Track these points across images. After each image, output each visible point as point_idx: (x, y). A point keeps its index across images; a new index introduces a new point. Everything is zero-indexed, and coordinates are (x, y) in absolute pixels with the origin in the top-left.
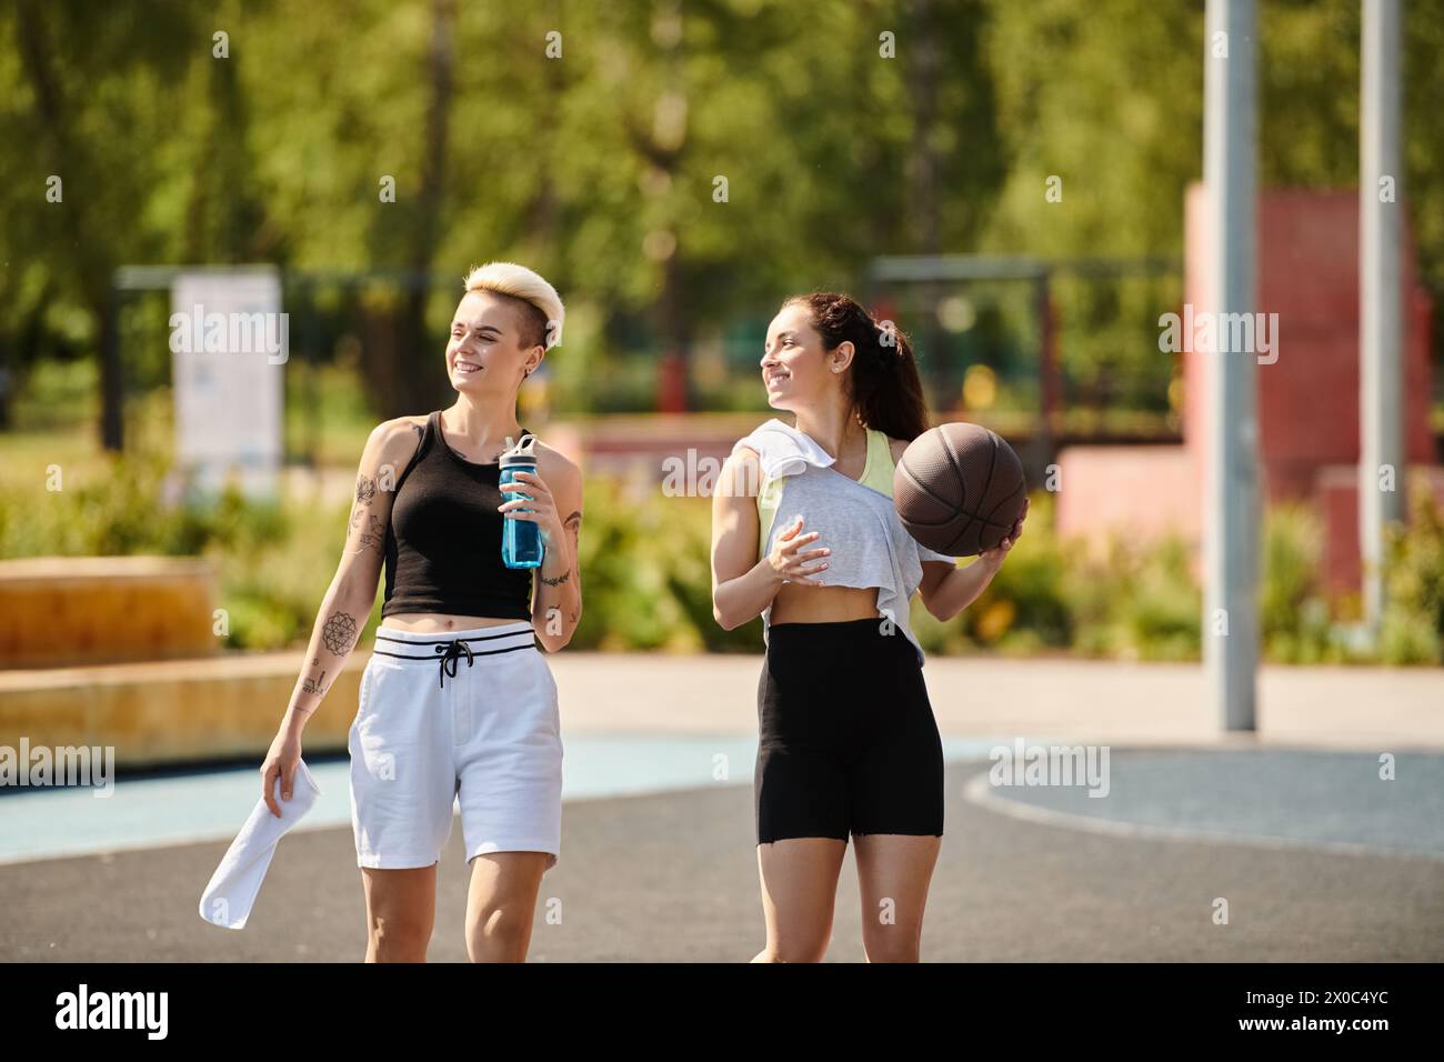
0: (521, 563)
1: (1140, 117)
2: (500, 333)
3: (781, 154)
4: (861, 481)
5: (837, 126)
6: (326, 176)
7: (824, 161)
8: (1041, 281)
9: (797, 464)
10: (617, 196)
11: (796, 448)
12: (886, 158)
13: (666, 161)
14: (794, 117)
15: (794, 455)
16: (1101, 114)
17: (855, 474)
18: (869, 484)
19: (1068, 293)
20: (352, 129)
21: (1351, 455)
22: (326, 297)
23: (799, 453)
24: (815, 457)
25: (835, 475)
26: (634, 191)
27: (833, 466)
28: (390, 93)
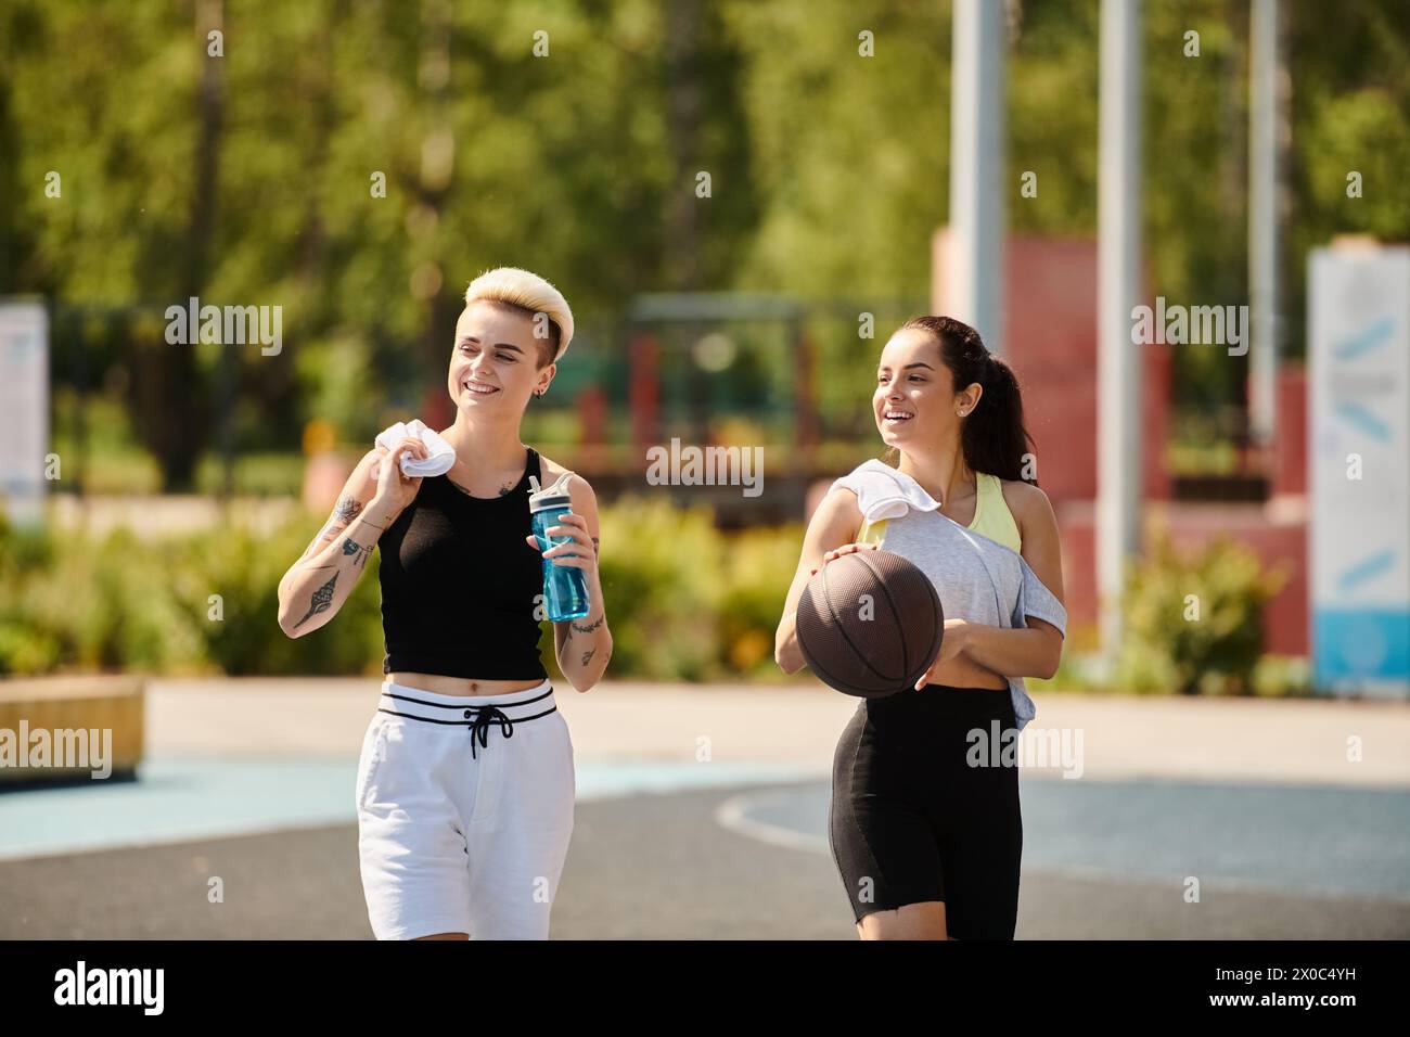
0: (566, 617)
1: (893, 164)
2: (520, 351)
3: (546, 192)
4: (970, 528)
5: (598, 168)
6: (96, 210)
7: (587, 200)
8: (796, 324)
9: (898, 506)
10: (384, 234)
11: (899, 490)
12: (647, 200)
13: (435, 199)
14: (559, 159)
15: (894, 495)
16: (855, 158)
17: (966, 519)
18: (980, 530)
19: (825, 333)
20: (122, 164)
21: (1088, 490)
22: (95, 329)
23: (900, 493)
24: (917, 499)
25: (943, 519)
26: (401, 229)
27: (938, 509)
28: (158, 129)
